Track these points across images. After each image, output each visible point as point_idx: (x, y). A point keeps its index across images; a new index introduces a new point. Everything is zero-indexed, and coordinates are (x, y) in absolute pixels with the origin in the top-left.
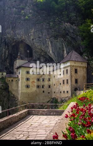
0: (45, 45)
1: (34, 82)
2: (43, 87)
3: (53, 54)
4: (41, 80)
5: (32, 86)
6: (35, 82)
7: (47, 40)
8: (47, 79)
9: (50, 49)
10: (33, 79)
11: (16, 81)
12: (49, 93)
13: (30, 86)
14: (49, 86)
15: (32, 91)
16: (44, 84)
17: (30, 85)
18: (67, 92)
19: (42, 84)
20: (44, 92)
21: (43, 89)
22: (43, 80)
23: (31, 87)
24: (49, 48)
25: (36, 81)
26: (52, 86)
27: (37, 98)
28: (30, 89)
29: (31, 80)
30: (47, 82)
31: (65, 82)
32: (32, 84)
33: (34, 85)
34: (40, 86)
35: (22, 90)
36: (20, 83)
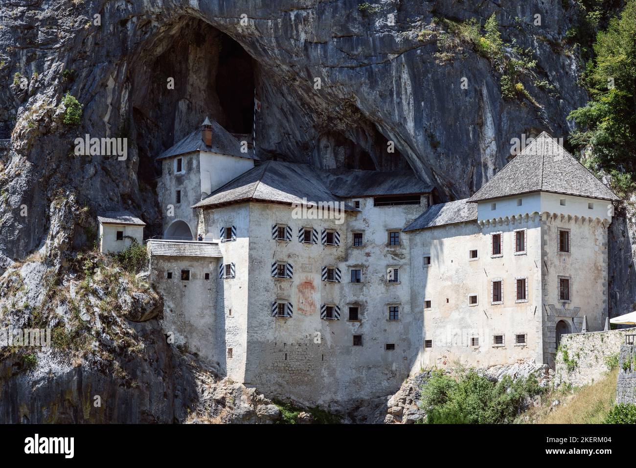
0: (380, 87)
1: (308, 284)
2: (354, 313)
3: (420, 138)
4: (346, 277)
5: (300, 309)
6: (313, 288)
7: (391, 57)
8: (376, 272)
9: (405, 107)
10: (304, 269)
11: (207, 276)
12: (390, 347)
13: (294, 309)
14: (394, 312)
15: (299, 336)
16: (361, 298)
17: (294, 301)
18: (521, 338)
19: (351, 298)
20: (358, 340)
21: (353, 328)
22: (356, 277)
23: (295, 314)
24: (400, 104)
25: (317, 279)
26: (407, 308)
27: (325, 373)
28: (290, 322)
29: (298, 278)
30: (382, 288)
31: (509, 291)
32: (301, 296)
33: (312, 304)
34: (337, 307)
35: (256, 329)
36: (240, 287)
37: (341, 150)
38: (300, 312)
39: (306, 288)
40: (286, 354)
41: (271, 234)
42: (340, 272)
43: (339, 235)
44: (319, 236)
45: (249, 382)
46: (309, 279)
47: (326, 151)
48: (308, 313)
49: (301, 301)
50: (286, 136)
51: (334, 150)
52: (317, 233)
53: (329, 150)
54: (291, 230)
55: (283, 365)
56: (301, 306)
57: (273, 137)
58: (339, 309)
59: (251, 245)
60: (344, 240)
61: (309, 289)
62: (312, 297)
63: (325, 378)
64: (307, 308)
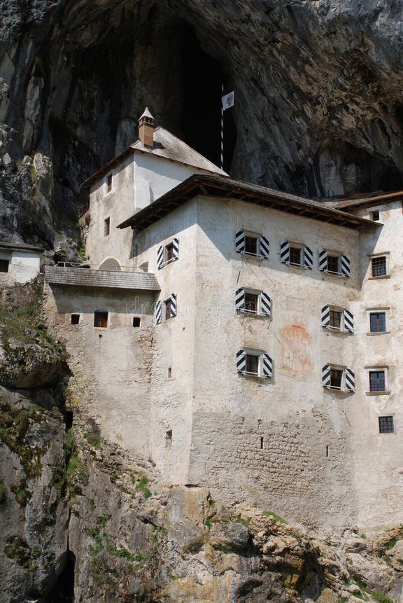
1: (298, 328)
4: (362, 324)
5: (284, 367)
6: (306, 336)
10: (289, 305)
11: (137, 322)
13: (275, 366)
15: (284, 411)
16: (388, 356)
19: (372, 359)
20: (386, 424)
25: (315, 324)
27: (332, 477)
29: (280, 317)
32: (286, 346)
33: (305, 362)
34: (349, 370)
35: (209, 393)
36: (184, 329)
37: (352, 169)
38: (285, 372)
39: (293, 335)
40: (262, 439)
41: (234, 245)
42: (352, 316)
43: (348, 261)
44: (315, 258)
45: (196, 483)
46: (299, 320)
47: (329, 171)
48: (299, 376)
49: (286, 355)
50: (273, 161)
51: (341, 169)
52: (311, 253)
53: (333, 169)
54: (267, 243)
55: (257, 456)
56: (287, 362)
57: (254, 170)
58: (353, 375)
59: (200, 259)
60: (357, 269)
61: (300, 337)
62: (305, 351)
63: (333, 487)
64: (298, 367)
